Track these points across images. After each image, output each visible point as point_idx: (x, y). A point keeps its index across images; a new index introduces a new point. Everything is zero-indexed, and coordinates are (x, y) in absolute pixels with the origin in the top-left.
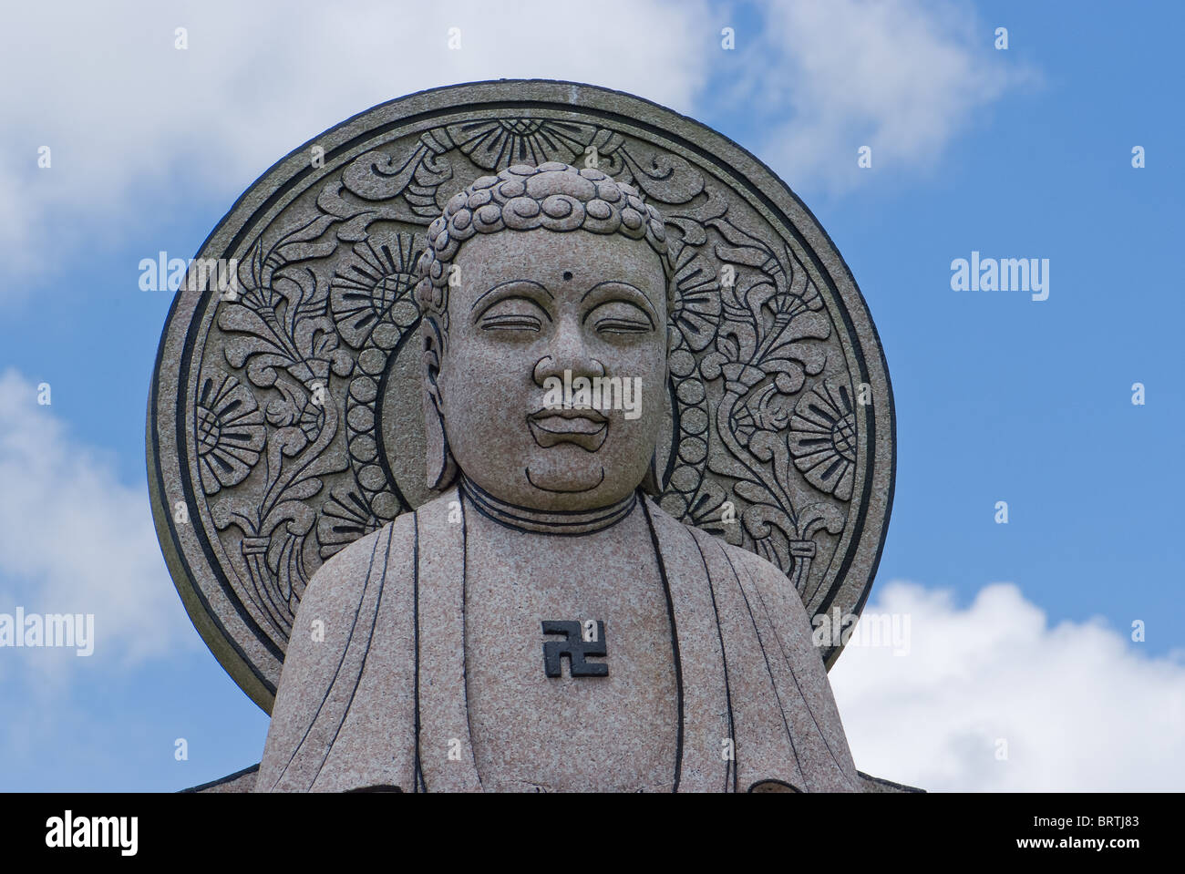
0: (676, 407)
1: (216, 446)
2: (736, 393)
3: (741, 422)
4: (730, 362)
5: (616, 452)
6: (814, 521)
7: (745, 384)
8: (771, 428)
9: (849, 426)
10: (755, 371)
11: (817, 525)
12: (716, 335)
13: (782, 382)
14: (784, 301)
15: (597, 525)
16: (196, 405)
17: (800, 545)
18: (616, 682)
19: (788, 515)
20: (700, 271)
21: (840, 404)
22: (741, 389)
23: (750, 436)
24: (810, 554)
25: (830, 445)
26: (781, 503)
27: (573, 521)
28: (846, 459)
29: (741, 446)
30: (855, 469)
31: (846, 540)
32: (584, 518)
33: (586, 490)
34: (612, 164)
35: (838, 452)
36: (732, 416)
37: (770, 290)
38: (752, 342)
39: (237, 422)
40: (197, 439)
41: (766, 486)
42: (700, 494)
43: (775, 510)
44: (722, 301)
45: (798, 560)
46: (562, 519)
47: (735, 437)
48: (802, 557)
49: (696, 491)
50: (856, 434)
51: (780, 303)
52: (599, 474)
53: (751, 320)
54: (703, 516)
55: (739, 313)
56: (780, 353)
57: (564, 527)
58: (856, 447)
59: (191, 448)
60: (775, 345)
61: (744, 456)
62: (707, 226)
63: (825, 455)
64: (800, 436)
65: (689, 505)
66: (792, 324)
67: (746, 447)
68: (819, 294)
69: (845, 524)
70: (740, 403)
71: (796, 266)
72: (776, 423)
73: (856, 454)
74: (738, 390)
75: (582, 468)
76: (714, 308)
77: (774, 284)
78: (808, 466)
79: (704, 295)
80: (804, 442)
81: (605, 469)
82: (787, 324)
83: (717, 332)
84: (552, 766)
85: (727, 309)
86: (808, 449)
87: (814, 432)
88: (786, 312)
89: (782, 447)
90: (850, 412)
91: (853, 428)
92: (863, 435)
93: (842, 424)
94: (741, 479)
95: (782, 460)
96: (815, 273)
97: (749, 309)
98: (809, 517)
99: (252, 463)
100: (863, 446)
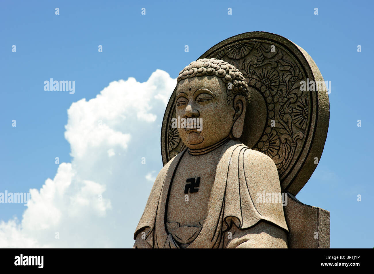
0: (268, 111)
1: (172, 139)
2: (281, 105)
3: (281, 113)
4: (280, 97)
5: (205, 132)
6: (296, 137)
7: (283, 103)
8: (288, 113)
9: (306, 109)
10: (285, 99)
11: (297, 138)
12: (278, 91)
13: (292, 100)
14: (294, 78)
15: (208, 151)
16: (169, 130)
17: (293, 144)
18: (199, 193)
19: (291, 136)
20: (275, 74)
21: (305, 104)
22: (282, 104)
23: (283, 116)
24: (295, 146)
25: (302, 115)
26: (289, 133)
27: (201, 151)
28: (305, 118)
29: (281, 119)
30: (307, 121)
31: (304, 140)
32: (204, 150)
33: (200, 143)
34: (258, 51)
35: (303, 117)
36: (280, 111)
37: (290, 76)
38: (285, 91)
39: (176, 133)
40: (169, 138)
41: (286, 129)
42: (271, 134)
43: (288, 135)
44: (279, 81)
45: (292, 148)
46: (199, 151)
47: (280, 117)
48: (293, 147)
49: (270, 133)
50: (308, 111)
51: (293, 79)
52: (202, 139)
53: (286, 85)
54: (271, 140)
55: (283, 84)
56: (292, 92)
57: (200, 153)
58: (308, 114)
59: (167, 140)
60: (291, 90)
61: (281, 122)
62: (277, 62)
63: (300, 118)
64: (295, 114)
65: (268, 137)
66: (295, 84)
67: (282, 120)
68: (302, 75)
69: (304, 136)
70: (282, 108)
71: (297, 68)
72: (289, 112)
73: (307, 117)
74: (281, 104)
75: (196, 138)
76: (277, 84)
77: (292, 74)
78: (296, 122)
79: (275, 81)
80: (295, 116)
81: (203, 137)
82: (294, 84)
83: (278, 90)
84: (182, 218)
85: (281, 83)
86: (296, 117)
87: (298, 112)
88: (294, 81)
89: (290, 117)
90: (307, 105)
91: (307, 109)
92: (309, 111)
93: (305, 109)
94: (281, 128)
95: (290, 121)
96: (301, 69)
97: (286, 82)
98: (296, 135)
99: (178, 142)
100: (309, 114)
